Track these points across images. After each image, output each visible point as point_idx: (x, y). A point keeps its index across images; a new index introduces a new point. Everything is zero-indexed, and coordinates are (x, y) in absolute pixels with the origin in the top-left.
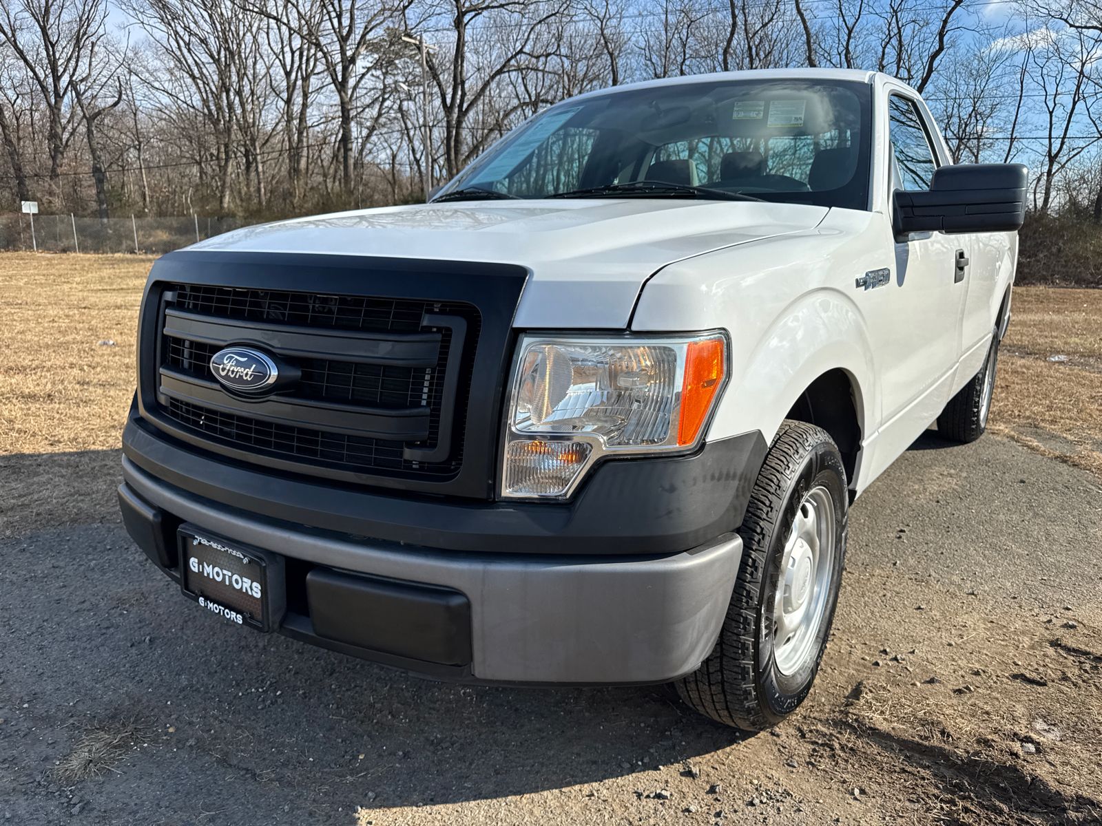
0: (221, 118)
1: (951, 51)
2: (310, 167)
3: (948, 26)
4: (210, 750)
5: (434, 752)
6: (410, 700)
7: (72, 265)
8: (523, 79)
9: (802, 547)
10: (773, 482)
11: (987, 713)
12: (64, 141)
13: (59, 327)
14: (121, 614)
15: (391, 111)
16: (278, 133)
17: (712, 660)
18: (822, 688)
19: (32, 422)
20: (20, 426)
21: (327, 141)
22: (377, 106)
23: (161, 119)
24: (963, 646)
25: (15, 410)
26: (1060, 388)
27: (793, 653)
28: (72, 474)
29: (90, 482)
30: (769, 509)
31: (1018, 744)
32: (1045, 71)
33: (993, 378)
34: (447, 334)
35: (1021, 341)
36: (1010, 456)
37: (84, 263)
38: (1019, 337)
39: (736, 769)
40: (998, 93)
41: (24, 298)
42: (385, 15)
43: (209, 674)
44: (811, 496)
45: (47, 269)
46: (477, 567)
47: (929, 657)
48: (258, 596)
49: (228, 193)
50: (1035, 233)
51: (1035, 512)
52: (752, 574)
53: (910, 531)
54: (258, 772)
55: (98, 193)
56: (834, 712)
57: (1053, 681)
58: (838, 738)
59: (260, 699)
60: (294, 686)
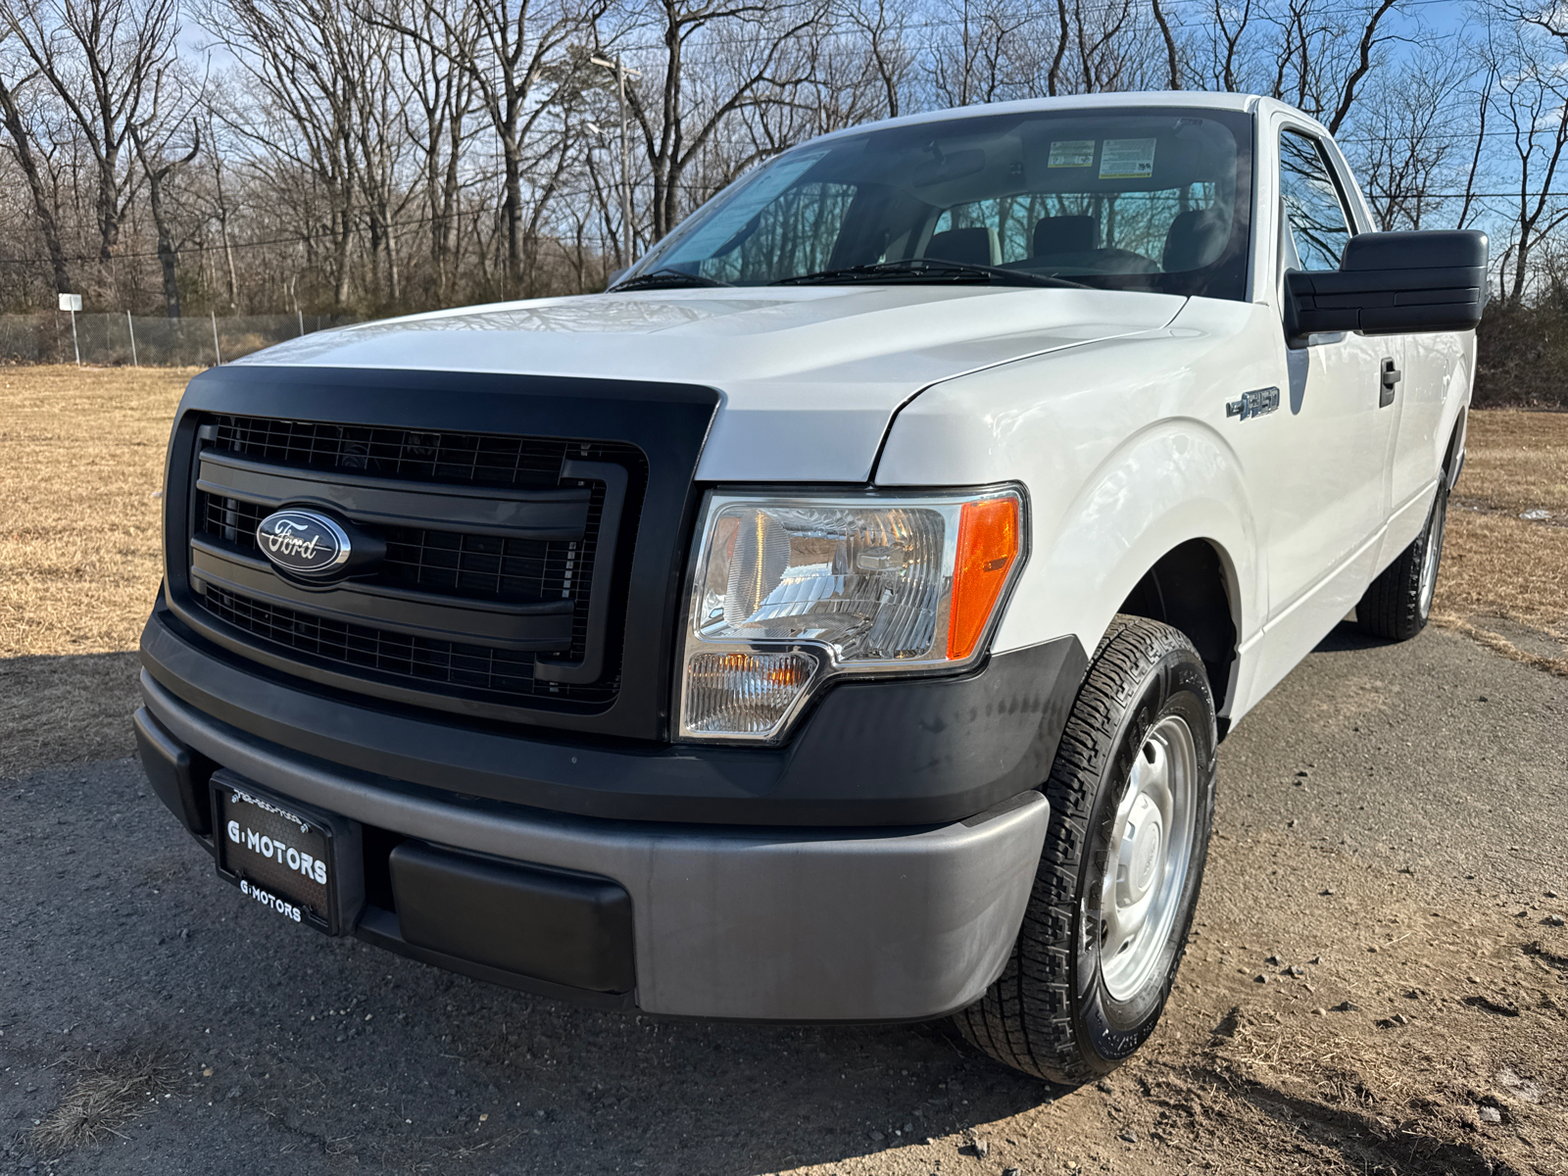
0: (337, 174)
1: (1378, 71)
2: (463, 244)
3: (1374, 36)
4: (261, 1104)
5: (590, 1112)
6: (561, 1031)
7: (128, 383)
8: (762, 116)
9: (1145, 807)
10: (1098, 712)
11: (1428, 1059)
12: (119, 208)
13: (100, 471)
14: (150, 895)
15: (576, 163)
16: (416, 196)
17: (1005, 981)
18: (1178, 1017)
19: (49, 609)
20: (32, 615)
21: (485, 206)
22: (556, 157)
23: (254, 178)
24: (1391, 951)
25: (27, 591)
26: (1540, 558)
27: (1132, 966)
28: (98, 685)
29: (123, 697)
30: (1093, 753)
31: (1474, 1109)
32: (1516, 99)
33: (1439, 546)
34: (597, 489)
35: (1482, 489)
36: (1465, 660)
37: (145, 380)
38: (1478, 484)
39: (1043, 1144)
40: (1448, 130)
41: (58, 431)
42: (568, 28)
43: (269, 986)
44: (1161, 731)
45: (94, 389)
46: (641, 845)
47: (1340, 969)
48: (323, 880)
49: (346, 281)
50: (1501, 333)
51: (1501, 746)
52: (1065, 852)
53: (1314, 774)
54: (329, 1139)
55: (167, 281)
56: (1195, 1055)
57: (1528, 1009)
58: (1199, 1096)
59: (341, 1027)
60: (393, 1006)
